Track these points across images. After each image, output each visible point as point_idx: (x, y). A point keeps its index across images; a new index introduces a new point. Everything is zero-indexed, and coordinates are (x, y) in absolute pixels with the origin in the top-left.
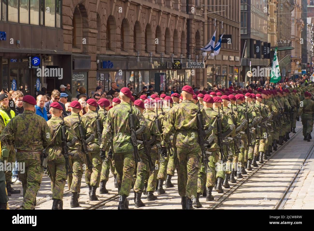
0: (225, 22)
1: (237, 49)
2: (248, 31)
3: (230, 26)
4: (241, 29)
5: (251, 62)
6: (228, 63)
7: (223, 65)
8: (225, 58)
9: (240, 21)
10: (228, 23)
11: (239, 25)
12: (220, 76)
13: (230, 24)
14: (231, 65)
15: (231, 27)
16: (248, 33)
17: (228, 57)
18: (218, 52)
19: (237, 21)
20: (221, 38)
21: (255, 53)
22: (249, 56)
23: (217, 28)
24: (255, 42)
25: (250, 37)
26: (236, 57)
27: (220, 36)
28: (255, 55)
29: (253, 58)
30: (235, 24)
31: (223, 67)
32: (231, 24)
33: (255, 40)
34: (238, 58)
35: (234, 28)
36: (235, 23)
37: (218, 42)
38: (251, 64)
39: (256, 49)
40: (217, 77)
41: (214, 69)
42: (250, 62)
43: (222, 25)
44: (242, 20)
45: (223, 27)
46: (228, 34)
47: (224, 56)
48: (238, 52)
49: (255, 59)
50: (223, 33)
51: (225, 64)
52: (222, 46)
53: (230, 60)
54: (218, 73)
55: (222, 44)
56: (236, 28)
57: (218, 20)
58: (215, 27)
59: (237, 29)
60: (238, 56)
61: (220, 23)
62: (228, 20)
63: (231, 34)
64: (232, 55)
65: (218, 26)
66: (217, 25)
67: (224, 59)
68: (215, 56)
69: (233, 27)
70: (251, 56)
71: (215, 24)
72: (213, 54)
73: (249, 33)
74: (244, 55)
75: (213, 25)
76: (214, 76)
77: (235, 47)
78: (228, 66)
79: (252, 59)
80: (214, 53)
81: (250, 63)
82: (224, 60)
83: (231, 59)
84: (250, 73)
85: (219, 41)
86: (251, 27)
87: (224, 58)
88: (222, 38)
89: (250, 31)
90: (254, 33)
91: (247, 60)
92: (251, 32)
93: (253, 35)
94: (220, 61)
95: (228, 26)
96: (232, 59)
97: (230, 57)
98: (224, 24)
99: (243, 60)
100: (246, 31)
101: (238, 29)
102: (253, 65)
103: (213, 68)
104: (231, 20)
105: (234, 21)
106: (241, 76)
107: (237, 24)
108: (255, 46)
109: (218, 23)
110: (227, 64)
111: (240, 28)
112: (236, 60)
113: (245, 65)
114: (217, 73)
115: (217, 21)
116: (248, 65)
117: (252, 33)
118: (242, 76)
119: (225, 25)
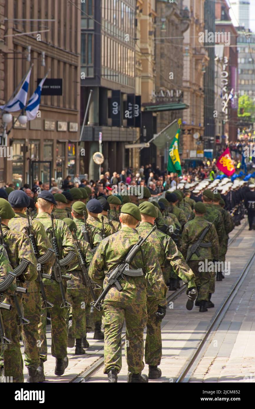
0: (49, 54)
1: (73, 107)
2: (95, 72)
3: (59, 61)
4: (82, 67)
5: (103, 134)
6: (54, 136)
7: (45, 140)
8: (50, 125)
9: (79, 51)
10: (56, 56)
11: (77, 60)
12: (39, 162)
13: (58, 57)
14: (60, 141)
15: (62, 64)
16: (95, 76)
17: (54, 123)
18: (36, 112)
19: (73, 51)
20: (41, 85)
21: (111, 115)
22: (98, 121)
23: (33, 64)
24: (109, 94)
25: (100, 83)
26: (71, 124)
27: (39, 81)
28: (110, 121)
29: (106, 125)
30: (70, 58)
31: (44, 143)
32: (61, 58)
33: (110, 89)
34: (75, 127)
35: (68, 66)
36: (70, 55)
37: (34, 94)
38: (103, 137)
39: (111, 108)
40: (32, 163)
41: (27, 147)
42: (98, 134)
43: (44, 60)
44: (83, 50)
45: (44, 64)
46: (56, 77)
47: (46, 122)
48: (76, 113)
49: (110, 128)
50: (45, 75)
51: (49, 138)
52: (43, 102)
53: (59, 129)
54: (35, 156)
55: (42, 97)
56: (71, 65)
57: (35, 48)
58: (28, 64)
59: (73, 67)
60: (75, 122)
61: (40, 54)
62: (56, 50)
63: (61, 77)
64: (64, 120)
65: (35, 61)
66: (32, 58)
67: (46, 128)
68: (29, 122)
69: (65, 63)
70: (101, 122)
71: (28, 56)
72: (25, 118)
73: (98, 76)
74: (87, 120)
75: (24, 59)
76: (27, 162)
77: (70, 104)
78: (55, 142)
79: (104, 128)
80: (26, 115)
81: (100, 136)
82: (47, 131)
83: (60, 127)
84: (99, 156)
85: (37, 91)
86: (103, 64)
87: (46, 125)
88: (44, 84)
89: (100, 71)
90: (107, 75)
91: (94, 130)
92: (103, 73)
93: (105, 79)
94: (39, 132)
95: (56, 62)
96: (62, 127)
97: (59, 123)
98: (46, 56)
99: (86, 130)
100: (92, 70)
101: (76, 67)
102: (105, 139)
103: (24, 145)
104: (61, 50)
105: (67, 51)
106: (82, 162)
107: (73, 56)
108: (110, 101)
109: (35, 55)
110: (52, 138)
111: (79, 64)
112: (71, 130)
113: (90, 139)
114: (33, 156)
115: (32, 51)
116: (96, 140)
117: (104, 75)
118: (84, 162)
119: (49, 60)
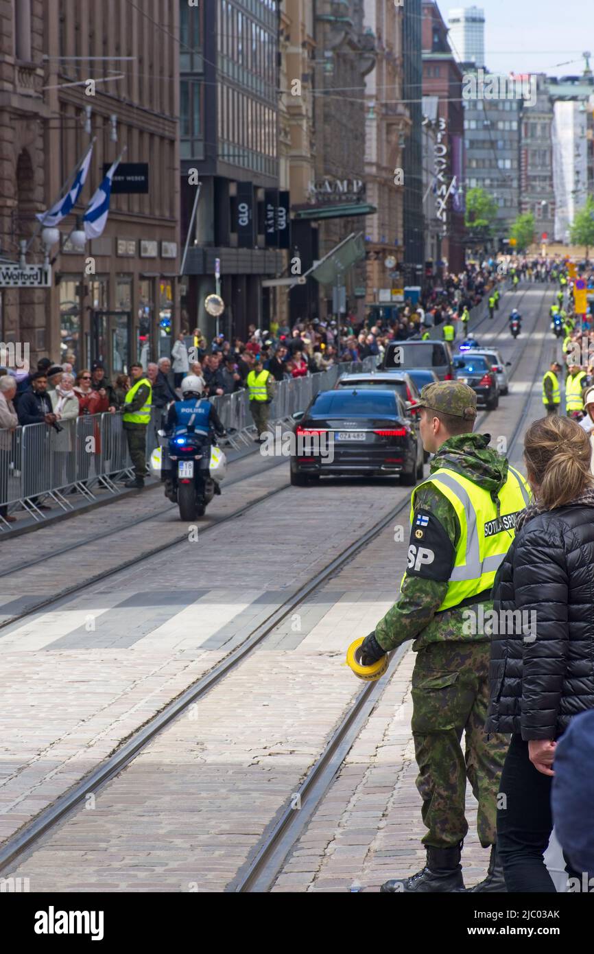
0: (124, 118)
1: (167, 214)
2: (206, 150)
3: (141, 132)
4: (182, 141)
5: (221, 261)
6: (135, 267)
7: (118, 274)
8: (127, 247)
9: (177, 112)
10: (135, 122)
11: (174, 128)
12: (109, 313)
13: (140, 124)
14: (146, 275)
15: (146, 137)
16: (206, 156)
17: (134, 243)
18: (99, 225)
19: (167, 113)
20: (110, 174)
21: (235, 227)
22: (212, 238)
23: (95, 139)
24: (233, 190)
25: (215, 169)
26: (164, 244)
27: (106, 167)
28: (234, 237)
29: (227, 245)
30: (161, 126)
31: (117, 279)
32: (146, 126)
33: (233, 181)
34: (172, 249)
35: (157, 140)
36: (161, 120)
37: (98, 190)
38: (221, 267)
39: (235, 214)
40: (96, 316)
41: (86, 287)
42: (214, 262)
43: (114, 130)
44: (184, 109)
45: (115, 137)
46: (135, 160)
47: (120, 242)
48: (172, 224)
49: (234, 251)
50: (117, 158)
51: (126, 270)
52: (113, 207)
53: (143, 254)
54: (101, 302)
55: (113, 196)
56: (162, 138)
57: (98, 109)
58: (86, 138)
59: (166, 142)
60: (172, 240)
61: (107, 119)
62: (135, 111)
63: (146, 160)
64: (151, 239)
65: (99, 132)
66: (93, 127)
67: (120, 252)
68: (90, 242)
69: (152, 135)
70: (219, 240)
71: (85, 124)
72: (81, 236)
73: (211, 157)
74: (193, 237)
75: (79, 128)
76: (87, 315)
77: (161, 208)
78: (136, 277)
79: (224, 250)
80: (83, 229)
81: (217, 265)
82: (122, 257)
83: (146, 250)
84: (215, 301)
85: (103, 186)
86: (220, 135)
87: (120, 247)
88: (115, 174)
89: (215, 149)
90: (229, 156)
91: (205, 254)
92: (220, 152)
93: (224, 162)
94: (108, 260)
95: (136, 133)
96: (149, 250)
97: (143, 243)
98: (119, 123)
99: (191, 255)
100: (200, 146)
101: (172, 142)
102: (226, 271)
103: (81, 283)
104: (145, 111)
105: (155, 112)
106: (185, 312)
107: (166, 122)
108: (234, 202)
109: (99, 121)
110: (131, 270)
111: (179, 134)
112: (164, 255)
113: (198, 270)
114: (96, 303)
115: (93, 115)
116: (209, 272)
117: (223, 156)
118: (188, 312)
119: (124, 129)
